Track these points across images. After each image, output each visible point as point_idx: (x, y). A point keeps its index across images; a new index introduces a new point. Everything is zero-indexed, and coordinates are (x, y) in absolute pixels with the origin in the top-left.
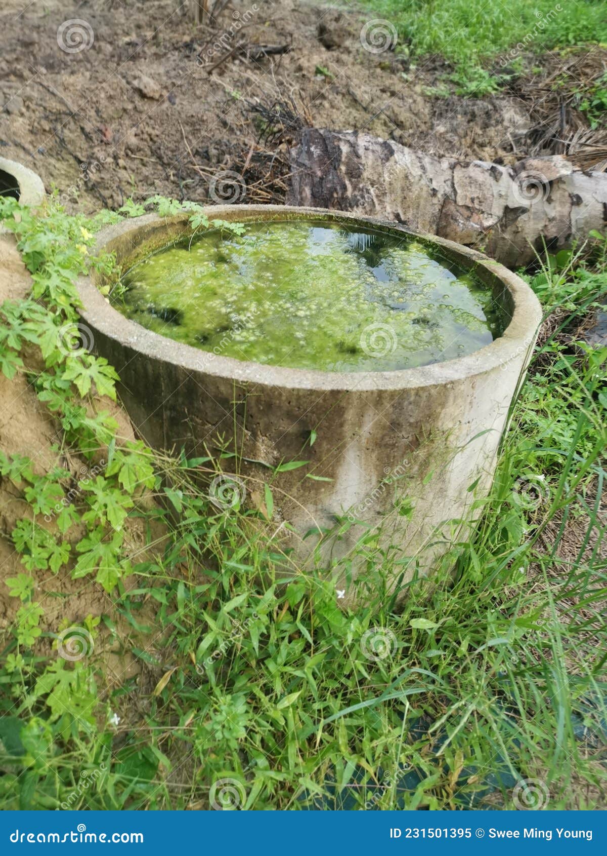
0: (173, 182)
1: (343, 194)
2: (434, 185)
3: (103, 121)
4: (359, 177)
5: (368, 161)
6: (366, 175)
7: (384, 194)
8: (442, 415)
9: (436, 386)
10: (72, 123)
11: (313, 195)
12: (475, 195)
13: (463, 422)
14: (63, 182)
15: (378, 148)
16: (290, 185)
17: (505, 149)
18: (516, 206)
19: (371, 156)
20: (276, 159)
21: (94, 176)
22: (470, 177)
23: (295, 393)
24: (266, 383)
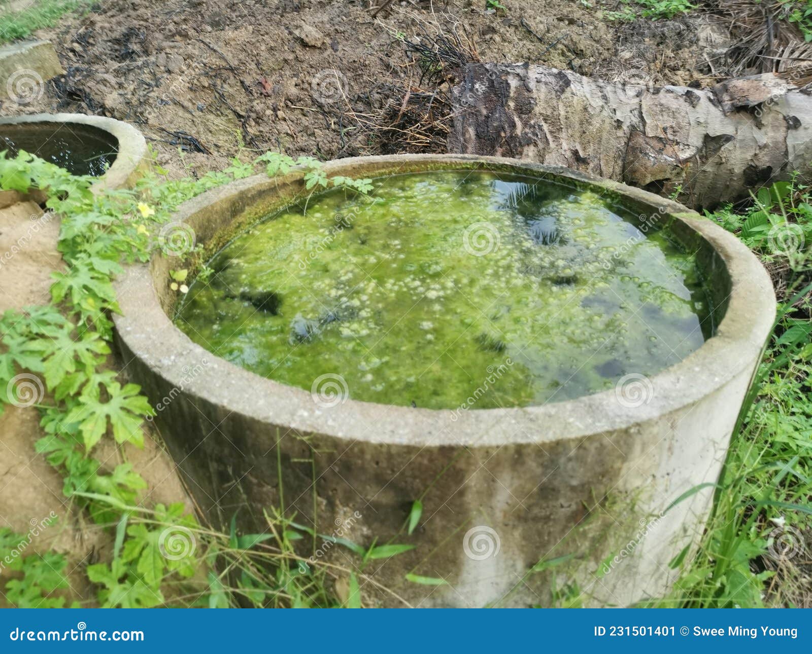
0: (334, 131)
1: (512, 132)
2: (619, 116)
3: (263, 72)
4: (530, 112)
5: (540, 94)
6: (537, 110)
7: (560, 129)
8: (623, 472)
9: (610, 433)
10: (232, 78)
11: (477, 135)
12: (668, 125)
13: (658, 475)
14: (221, 138)
15: (551, 79)
16: (452, 126)
17: (701, 71)
18: (718, 134)
19: (543, 88)
20: (435, 99)
21: (252, 130)
22: (661, 105)
23: (384, 450)
24: (340, 435)
